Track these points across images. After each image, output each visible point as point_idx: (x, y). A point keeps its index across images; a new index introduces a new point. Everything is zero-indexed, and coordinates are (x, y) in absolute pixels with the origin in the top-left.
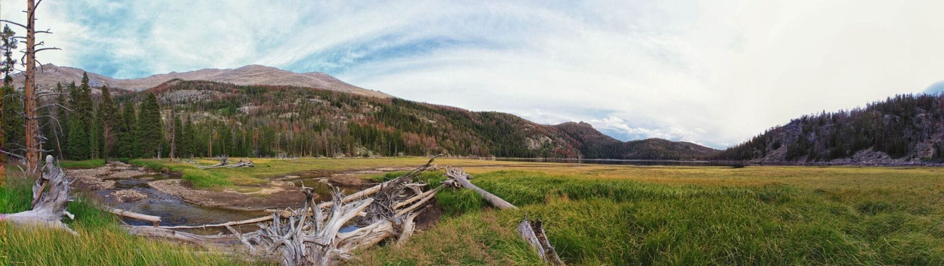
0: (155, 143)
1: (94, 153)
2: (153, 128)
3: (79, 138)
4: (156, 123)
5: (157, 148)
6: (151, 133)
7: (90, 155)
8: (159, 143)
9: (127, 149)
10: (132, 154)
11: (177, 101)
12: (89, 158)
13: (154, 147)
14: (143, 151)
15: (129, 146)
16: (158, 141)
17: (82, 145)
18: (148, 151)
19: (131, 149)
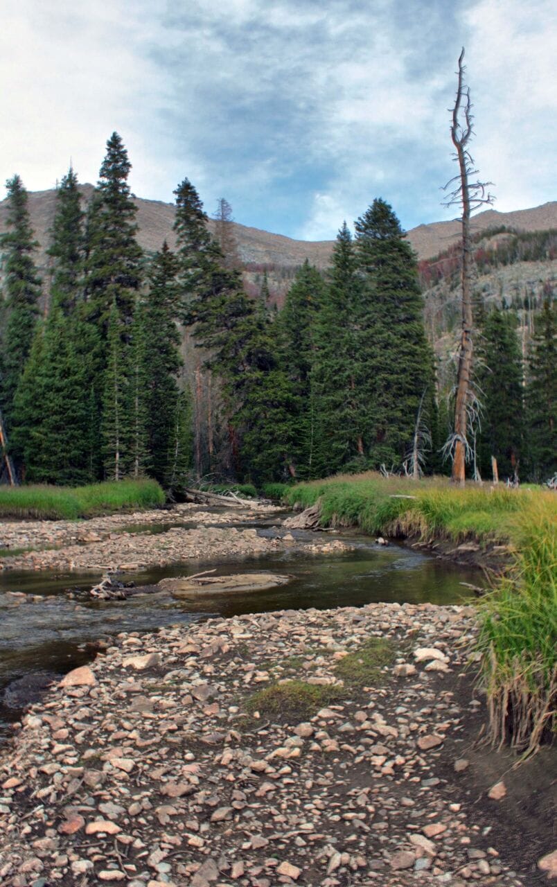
0: (399, 414)
1: (122, 454)
2: (387, 346)
3: (59, 390)
4: (402, 328)
5: (406, 435)
6: (377, 369)
7: (107, 464)
8: (414, 410)
9: (274, 441)
10: (300, 460)
11: (504, 302)
12: (101, 476)
13: (394, 429)
14: (345, 446)
15: (283, 429)
16: (411, 401)
17: (73, 420)
18: (366, 447)
19: (289, 439)
